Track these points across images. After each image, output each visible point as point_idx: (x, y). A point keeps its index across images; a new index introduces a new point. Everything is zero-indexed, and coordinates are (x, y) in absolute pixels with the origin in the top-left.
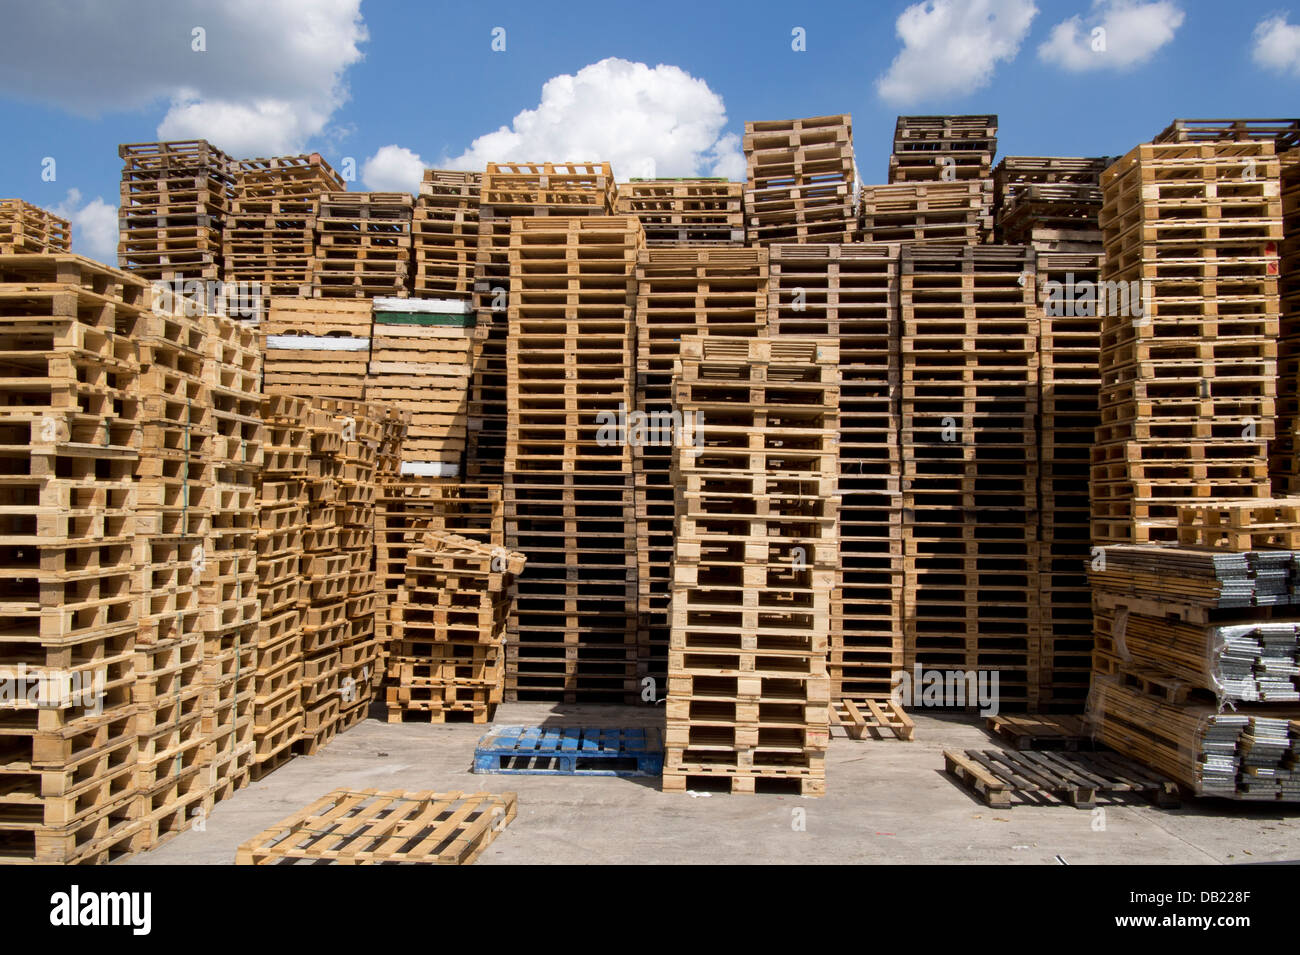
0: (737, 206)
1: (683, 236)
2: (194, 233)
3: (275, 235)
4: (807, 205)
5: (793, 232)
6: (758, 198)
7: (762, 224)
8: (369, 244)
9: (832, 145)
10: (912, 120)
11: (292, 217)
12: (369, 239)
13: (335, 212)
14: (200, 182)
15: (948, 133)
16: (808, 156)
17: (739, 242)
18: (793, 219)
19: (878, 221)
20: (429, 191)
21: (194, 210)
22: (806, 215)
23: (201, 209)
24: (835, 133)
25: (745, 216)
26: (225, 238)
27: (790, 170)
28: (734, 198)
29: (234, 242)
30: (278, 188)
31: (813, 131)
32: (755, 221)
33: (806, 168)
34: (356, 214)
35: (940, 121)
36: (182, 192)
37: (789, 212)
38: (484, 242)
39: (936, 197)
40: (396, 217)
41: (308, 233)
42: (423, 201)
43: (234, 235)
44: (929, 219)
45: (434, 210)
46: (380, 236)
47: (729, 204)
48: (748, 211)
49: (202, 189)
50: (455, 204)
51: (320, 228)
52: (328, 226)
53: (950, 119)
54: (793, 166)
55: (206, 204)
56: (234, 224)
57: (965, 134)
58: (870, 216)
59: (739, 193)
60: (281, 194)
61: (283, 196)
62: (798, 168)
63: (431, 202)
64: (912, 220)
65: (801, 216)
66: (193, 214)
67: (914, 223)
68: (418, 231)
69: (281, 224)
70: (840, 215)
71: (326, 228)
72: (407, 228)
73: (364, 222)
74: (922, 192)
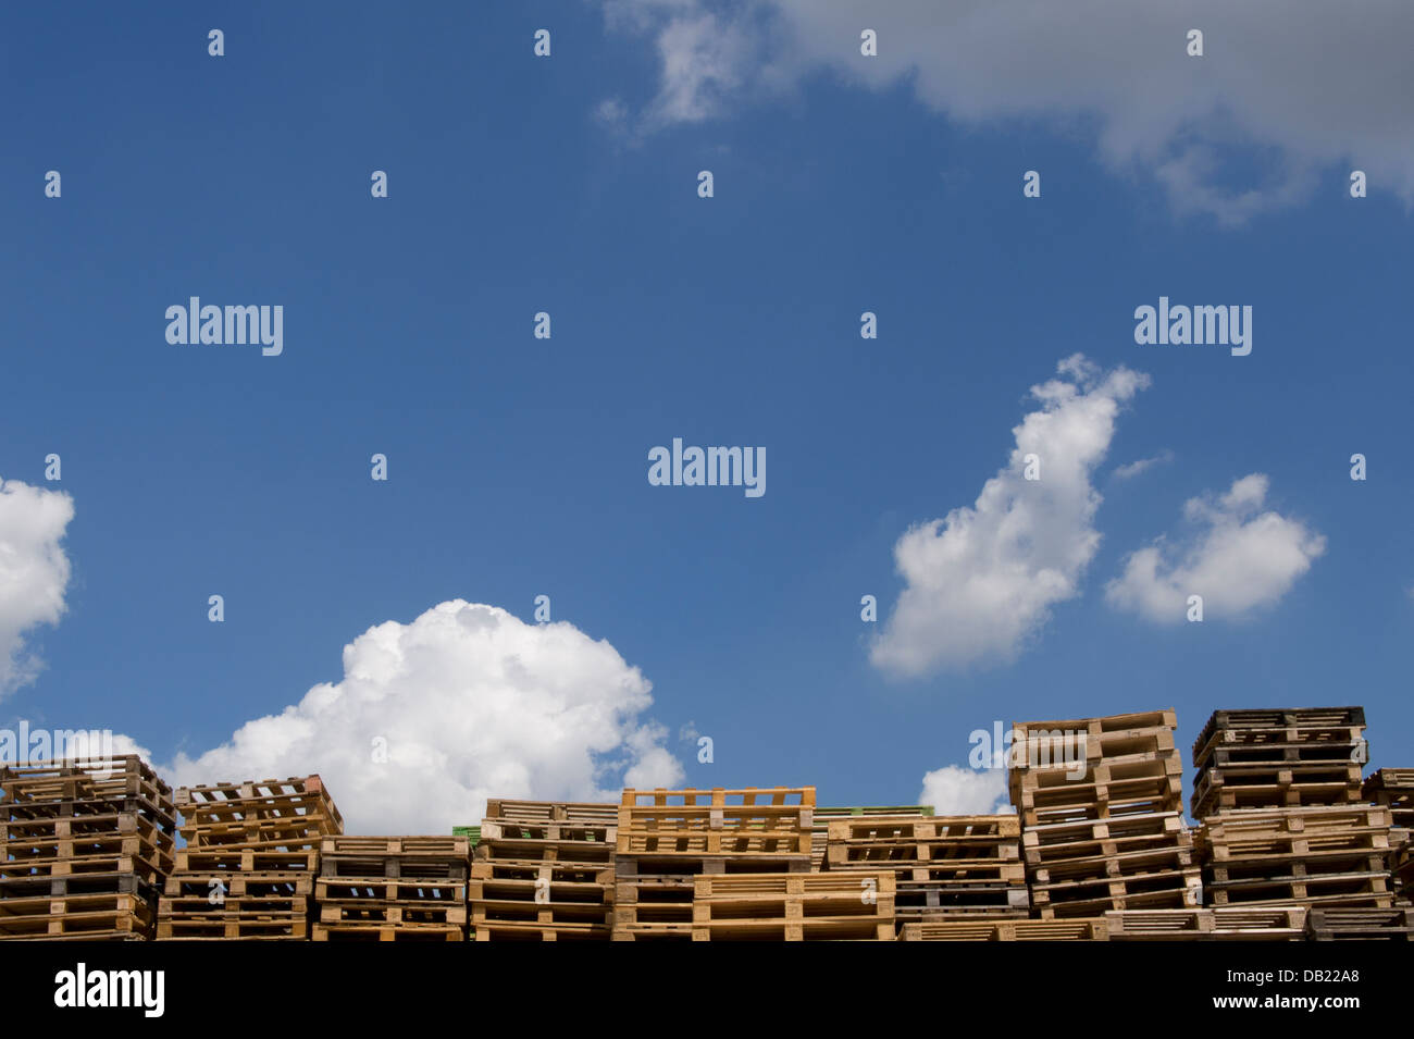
0: (1013, 851)
1: (933, 900)
2: (112, 905)
3: (245, 906)
4: (1122, 848)
5: (1103, 890)
6: (1045, 838)
7: (1054, 879)
8: (399, 919)
9: (1151, 756)
10: (1236, 716)
11: (273, 877)
12: (399, 911)
13: (344, 869)
14: (126, 821)
15: (1292, 733)
16: (1116, 773)
17: (1021, 909)
18: (1101, 870)
19: (1235, 870)
20: (493, 832)
21: (114, 866)
22: (1121, 863)
23: (126, 865)
24: (1154, 738)
25: (1026, 867)
26: (162, 912)
27: (1090, 795)
28: (1008, 840)
29: (175, 918)
30: (252, 830)
31: (1120, 735)
32: (1042, 875)
33: (1115, 792)
34: (379, 871)
35: (1279, 717)
36: (96, 838)
37: (1095, 859)
38: (625, 916)
39: (1319, 831)
40: (445, 875)
41: (300, 902)
42: (486, 849)
43: (176, 906)
44: (1313, 866)
45: (503, 863)
46: (416, 906)
47: (1001, 849)
48: (1030, 858)
49: (130, 833)
50: (537, 853)
51: (321, 893)
52: (333, 890)
53: (1293, 713)
54: (1093, 789)
55: (134, 858)
56: (178, 890)
57: (1313, 736)
58: (1221, 864)
59: (1016, 831)
60: (254, 840)
61: (258, 843)
62: (1102, 791)
63: (498, 851)
64: (1285, 868)
65: (1113, 867)
66: (112, 874)
67: (1290, 873)
68: (477, 897)
69: (253, 888)
70: (1173, 862)
71: (329, 895)
72: (460, 894)
73: (392, 884)
74: (1296, 825)
